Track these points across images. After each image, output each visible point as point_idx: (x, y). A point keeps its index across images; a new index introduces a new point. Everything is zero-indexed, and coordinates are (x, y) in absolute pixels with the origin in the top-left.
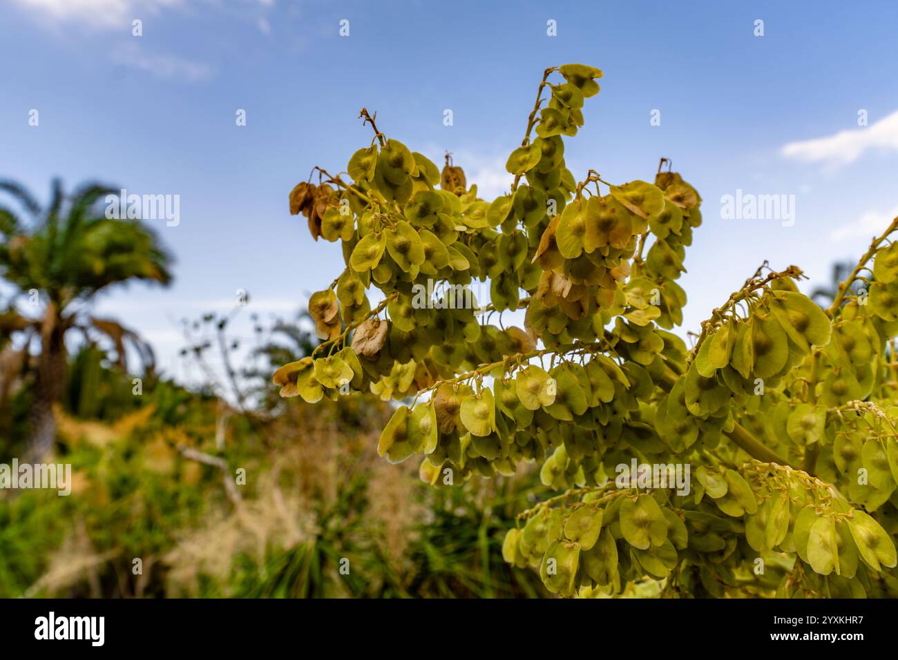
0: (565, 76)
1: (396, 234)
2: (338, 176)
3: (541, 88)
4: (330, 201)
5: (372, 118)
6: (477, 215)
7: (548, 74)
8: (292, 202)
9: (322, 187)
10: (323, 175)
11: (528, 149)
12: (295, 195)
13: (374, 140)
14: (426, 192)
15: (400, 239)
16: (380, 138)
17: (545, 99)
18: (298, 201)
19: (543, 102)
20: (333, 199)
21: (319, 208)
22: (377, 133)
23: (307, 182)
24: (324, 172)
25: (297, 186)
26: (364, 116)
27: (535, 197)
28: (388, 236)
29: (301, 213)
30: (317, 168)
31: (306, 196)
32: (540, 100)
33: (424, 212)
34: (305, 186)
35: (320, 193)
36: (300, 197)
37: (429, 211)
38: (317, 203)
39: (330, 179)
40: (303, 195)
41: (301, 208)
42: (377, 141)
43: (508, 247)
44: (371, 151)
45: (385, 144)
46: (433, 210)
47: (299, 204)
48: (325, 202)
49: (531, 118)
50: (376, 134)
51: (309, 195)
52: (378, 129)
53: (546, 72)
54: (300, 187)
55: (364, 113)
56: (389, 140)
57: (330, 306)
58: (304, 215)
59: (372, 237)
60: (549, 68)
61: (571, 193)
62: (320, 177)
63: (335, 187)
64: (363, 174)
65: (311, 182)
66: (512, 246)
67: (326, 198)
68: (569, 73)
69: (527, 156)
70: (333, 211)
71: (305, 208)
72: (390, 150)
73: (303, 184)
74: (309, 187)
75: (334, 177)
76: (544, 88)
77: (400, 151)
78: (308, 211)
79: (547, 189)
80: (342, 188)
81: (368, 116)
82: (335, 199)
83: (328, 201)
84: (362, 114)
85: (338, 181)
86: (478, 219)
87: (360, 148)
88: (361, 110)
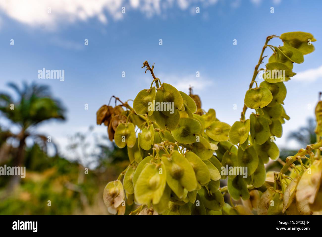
0: (284, 40)
1: (171, 162)
2: (126, 103)
3: (264, 49)
4: (121, 118)
5: (151, 68)
6: (217, 132)
7: (269, 40)
8: (98, 116)
9: (117, 108)
10: (118, 101)
11: (258, 90)
12: (99, 113)
13: (152, 84)
14: (187, 119)
15: (175, 167)
16: (157, 81)
17: (267, 56)
18: (102, 117)
19: (265, 58)
20: (123, 117)
21: (114, 123)
22: (155, 78)
23: (107, 104)
24: (118, 99)
25: (101, 107)
26: (146, 67)
27: (261, 123)
28: (166, 164)
29: (103, 124)
30: (114, 97)
31: (106, 114)
32: (263, 57)
33: (186, 133)
34: (106, 107)
35: (116, 112)
36: (103, 115)
37: (190, 132)
38: (112, 119)
39: (121, 104)
40: (104, 113)
41: (103, 121)
42: (154, 85)
43: (243, 157)
44: (151, 92)
45: (160, 86)
46: (192, 132)
47: (102, 118)
48: (118, 119)
49: (256, 68)
50: (153, 79)
51: (108, 113)
52: (155, 76)
53: (267, 38)
54: (103, 108)
55: (146, 64)
56: (164, 84)
57: (119, 194)
58: (105, 125)
59: (153, 167)
60: (270, 35)
61: (285, 119)
62: (116, 102)
63: (125, 109)
64: (144, 109)
65: (110, 105)
66: (245, 156)
67: (119, 116)
68: (288, 38)
69: (260, 95)
70: (123, 126)
71: (106, 121)
72: (164, 91)
73: (105, 106)
74: (109, 108)
75: (124, 102)
76: (266, 49)
77: (172, 92)
78: (107, 123)
79: (271, 117)
80: (129, 110)
81: (149, 66)
82: (124, 117)
83: (120, 118)
84: (144, 65)
85: (127, 106)
86: (218, 134)
87: (143, 89)
88: (144, 62)
